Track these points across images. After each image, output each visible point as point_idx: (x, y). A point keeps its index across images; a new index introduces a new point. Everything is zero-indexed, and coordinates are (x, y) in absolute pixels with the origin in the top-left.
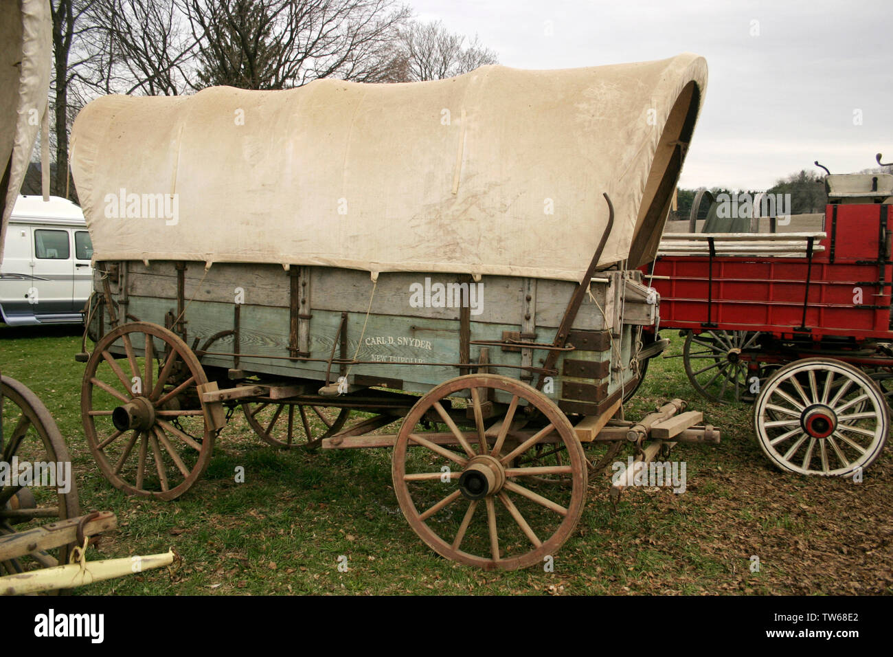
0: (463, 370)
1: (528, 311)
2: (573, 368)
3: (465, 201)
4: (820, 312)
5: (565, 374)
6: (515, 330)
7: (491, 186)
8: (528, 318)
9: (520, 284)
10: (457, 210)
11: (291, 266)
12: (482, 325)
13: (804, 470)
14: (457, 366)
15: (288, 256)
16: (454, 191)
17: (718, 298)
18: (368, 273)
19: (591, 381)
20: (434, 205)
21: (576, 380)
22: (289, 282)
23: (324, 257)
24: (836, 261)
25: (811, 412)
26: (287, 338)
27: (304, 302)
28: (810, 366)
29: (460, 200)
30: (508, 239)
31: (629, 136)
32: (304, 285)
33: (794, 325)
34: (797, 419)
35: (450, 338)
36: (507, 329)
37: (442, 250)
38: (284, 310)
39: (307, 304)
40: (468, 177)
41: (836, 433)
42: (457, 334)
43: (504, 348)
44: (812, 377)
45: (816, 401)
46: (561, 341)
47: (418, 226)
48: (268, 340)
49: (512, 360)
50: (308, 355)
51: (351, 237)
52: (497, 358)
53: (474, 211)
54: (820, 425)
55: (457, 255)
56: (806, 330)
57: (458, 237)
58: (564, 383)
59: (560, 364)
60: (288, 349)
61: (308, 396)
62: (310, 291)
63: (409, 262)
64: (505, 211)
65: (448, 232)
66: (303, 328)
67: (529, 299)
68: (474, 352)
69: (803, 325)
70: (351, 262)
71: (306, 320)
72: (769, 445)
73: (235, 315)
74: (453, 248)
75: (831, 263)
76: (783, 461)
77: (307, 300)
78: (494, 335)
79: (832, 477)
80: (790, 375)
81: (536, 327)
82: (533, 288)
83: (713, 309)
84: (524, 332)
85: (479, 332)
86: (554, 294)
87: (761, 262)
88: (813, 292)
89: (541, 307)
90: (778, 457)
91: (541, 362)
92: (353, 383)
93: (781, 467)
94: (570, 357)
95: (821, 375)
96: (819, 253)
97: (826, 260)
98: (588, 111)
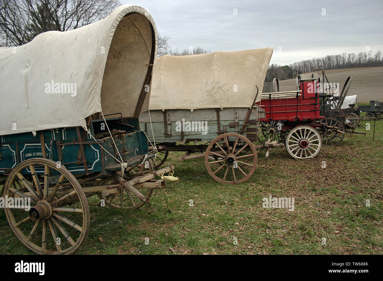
0: (219, 134)
1: (236, 116)
2: (249, 130)
3: (217, 89)
4: (301, 113)
5: (247, 132)
6: (233, 122)
7: (224, 84)
8: (236, 118)
9: (233, 109)
10: (215, 91)
11: (165, 110)
12: (223, 121)
13: (301, 158)
14: (217, 133)
15: (163, 107)
16: (214, 86)
17: (272, 111)
18: (190, 110)
19: (254, 133)
20: (209, 90)
21: (250, 133)
22: (163, 115)
23: (176, 106)
24: (304, 98)
25: (301, 141)
26: (164, 131)
27: (169, 120)
28: (300, 128)
29: (216, 88)
30: (230, 98)
31: (260, 70)
32: (169, 115)
33: (294, 117)
34: (298, 143)
35: (214, 125)
36: (230, 122)
37: (212, 102)
38: (162, 123)
39: (170, 120)
40: (218, 82)
41: (308, 146)
42: (217, 124)
43: (230, 127)
44: (301, 131)
45: (302, 138)
46: (246, 123)
47: (204, 96)
48: (157, 132)
49: (233, 129)
50: (171, 135)
51: (184, 100)
52: (228, 130)
53: (220, 91)
54: (304, 144)
55: (216, 103)
56: (298, 118)
57: (216, 98)
58: (247, 134)
59: (246, 129)
60: (164, 134)
61: (167, 148)
62: (171, 117)
63: (202, 106)
64: (229, 91)
65: (213, 97)
66: (169, 127)
67: (236, 113)
68: (222, 129)
69: (297, 117)
70: (184, 107)
71: (170, 125)
72: (290, 152)
73: (145, 126)
74: (215, 101)
75: (303, 99)
76: (295, 156)
77: (170, 119)
78: (227, 123)
79: (308, 158)
80: (295, 131)
81: (239, 120)
82: (237, 110)
83: (271, 114)
84: (236, 122)
85: (222, 123)
86: (243, 111)
87: (284, 100)
88: (299, 107)
89: (240, 115)
90: (293, 155)
91: (241, 129)
92: (186, 141)
93: (294, 157)
94: (248, 127)
95: (303, 131)
96: (300, 96)
97: (301, 98)
98: (248, 64)
